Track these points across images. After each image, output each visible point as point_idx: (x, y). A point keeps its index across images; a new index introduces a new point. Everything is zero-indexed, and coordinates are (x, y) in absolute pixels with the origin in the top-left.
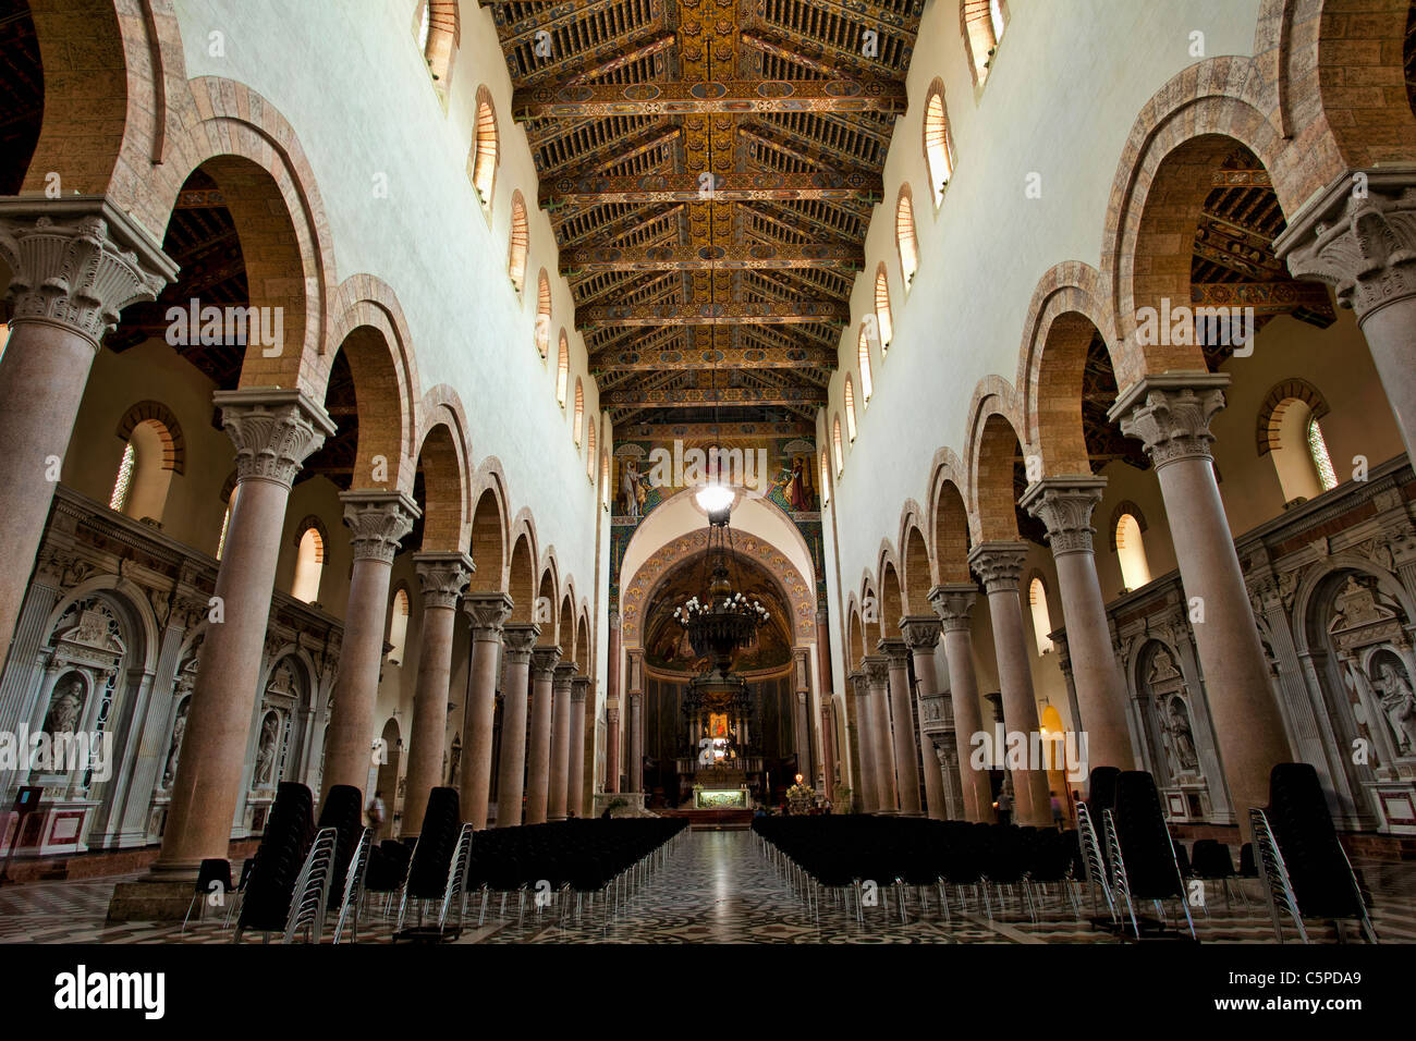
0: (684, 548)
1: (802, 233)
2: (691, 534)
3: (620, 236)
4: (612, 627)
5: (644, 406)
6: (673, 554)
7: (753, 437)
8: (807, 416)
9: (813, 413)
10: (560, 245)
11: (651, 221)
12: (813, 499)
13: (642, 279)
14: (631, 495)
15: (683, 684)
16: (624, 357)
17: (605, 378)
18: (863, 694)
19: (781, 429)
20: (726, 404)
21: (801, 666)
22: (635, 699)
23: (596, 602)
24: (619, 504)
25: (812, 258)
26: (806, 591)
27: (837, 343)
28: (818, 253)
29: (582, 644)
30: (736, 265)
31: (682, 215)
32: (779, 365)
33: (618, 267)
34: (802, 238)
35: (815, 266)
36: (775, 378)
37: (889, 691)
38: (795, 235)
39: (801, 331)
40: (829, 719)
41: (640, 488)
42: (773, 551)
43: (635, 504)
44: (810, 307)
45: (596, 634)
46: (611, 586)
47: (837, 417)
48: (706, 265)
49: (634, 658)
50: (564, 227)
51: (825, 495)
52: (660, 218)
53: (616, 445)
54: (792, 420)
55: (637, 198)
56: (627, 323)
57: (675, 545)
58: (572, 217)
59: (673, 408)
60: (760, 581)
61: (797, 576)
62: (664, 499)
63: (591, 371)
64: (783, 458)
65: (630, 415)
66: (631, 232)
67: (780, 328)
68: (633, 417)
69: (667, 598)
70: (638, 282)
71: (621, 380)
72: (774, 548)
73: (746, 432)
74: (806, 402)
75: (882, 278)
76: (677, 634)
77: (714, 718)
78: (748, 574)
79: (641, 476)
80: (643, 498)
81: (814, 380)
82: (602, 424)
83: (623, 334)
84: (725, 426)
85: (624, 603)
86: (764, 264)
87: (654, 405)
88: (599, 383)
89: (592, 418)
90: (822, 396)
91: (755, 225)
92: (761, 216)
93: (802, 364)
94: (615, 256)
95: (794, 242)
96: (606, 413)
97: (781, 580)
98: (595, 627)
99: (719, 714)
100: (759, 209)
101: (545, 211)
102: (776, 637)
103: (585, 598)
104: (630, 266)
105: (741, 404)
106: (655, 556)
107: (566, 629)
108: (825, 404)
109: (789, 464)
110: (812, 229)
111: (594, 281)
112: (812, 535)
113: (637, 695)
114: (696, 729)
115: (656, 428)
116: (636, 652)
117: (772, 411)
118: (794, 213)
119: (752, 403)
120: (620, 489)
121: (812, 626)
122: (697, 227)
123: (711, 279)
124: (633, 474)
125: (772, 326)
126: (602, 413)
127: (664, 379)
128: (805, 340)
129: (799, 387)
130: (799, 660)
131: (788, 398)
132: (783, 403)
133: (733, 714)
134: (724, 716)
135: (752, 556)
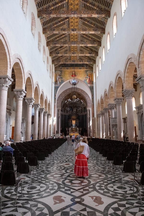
0: (68, 91)
1: (93, 26)
2: (69, 88)
3: (55, 26)
4: (55, 105)
5: (60, 63)
6: (66, 92)
7: (81, 70)
8: (92, 66)
9: (93, 65)
10: (43, 27)
11: (62, 22)
12: (92, 82)
13: (60, 36)
14: (58, 81)
15: (67, 115)
16: (56, 53)
17: (53, 57)
18: (99, 117)
19: (86, 68)
20: (76, 63)
21: (88, 112)
23: (52, 100)
24: (56, 82)
25: (94, 31)
26: (90, 99)
27: (98, 51)
28: (96, 30)
29: (49, 108)
30: (79, 32)
31: (68, 21)
32: (87, 55)
33: (55, 32)
34: (93, 27)
35: (95, 33)
36: (86, 58)
37: (105, 117)
38: (91, 26)
39: (91, 48)
40: (93, 122)
41: (60, 79)
42: (84, 92)
43: (59, 82)
44: (93, 43)
45: (52, 106)
46: (54, 97)
47: (97, 66)
48: (73, 32)
49: (59, 110)
50: (43, 23)
51: (94, 81)
52: (63, 22)
53: (55, 71)
54: (89, 67)
55: (58, 16)
56: (57, 45)
57: (66, 90)
58: (45, 20)
59: (66, 64)
61: (88, 96)
62: (64, 81)
63: (50, 56)
64: (87, 74)
65: (58, 65)
66: (57, 25)
67: (87, 47)
68: (59, 66)
69: (65, 100)
70: (59, 37)
71: (56, 58)
73: (80, 69)
74: (92, 63)
75: (109, 35)
77: (73, 121)
79: (60, 77)
80: (60, 81)
81: (93, 59)
82: (52, 67)
83: (56, 48)
84: (76, 68)
85: (57, 101)
86: (84, 32)
87: (62, 63)
88: (52, 58)
89: (50, 65)
90: (95, 62)
91: (83, 24)
92: (84, 22)
93: (91, 55)
94: (54, 30)
95: (91, 28)
96: (53, 64)
97: (85, 97)
98: (52, 105)
99: (74, 120)
100: (84, 20)
101: (39, 18)
103: (49, 99)
104: (57, 32)
105: (79, 63)
106: (63, 92)
107: (46, 105)
108: (95, 64)
109: (88, 75)
110: (95, 25)
111: (50, 36)
112: (92, 89)
113: (59, 117)
114: (70, 123)
115: (63, 68)
117: (85, 65)
118: (91, 21)
119: (81, 63)
120: (56, 79)
121: (91, 105)
122: (71, 24)
123: (74, 36)
124: (59, 77)
125: (86, 47)
126: (52, 64)
127: (64, 58)
128: (92, 50)
129: (90, 60)
131: (88, 62)
132: (87, 63)
133: (76, 120)
134: (75, 121)
135: (80, 92)
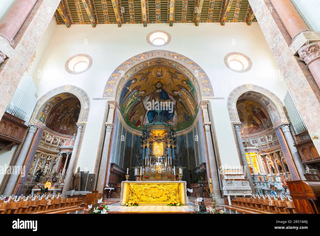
0: (142, 58)
2: (146, 53)
6: (137, 60)
21: (205, 111)
22: (108, 127)
49: (110, 106)
60: (179, 82)
69: (136, 91)
72: (188, 59)
76: (142, 114)
78: (174, 79)
97: (192, 71)
99: (159, 143)
102: (186, 114)
106: (128, 60)
113: (109, 125)
114: (145, 151)
116: (112, 102)
130: (204, 108)
133: (167, 143)
134: (162, 144)
135: (176, 61)
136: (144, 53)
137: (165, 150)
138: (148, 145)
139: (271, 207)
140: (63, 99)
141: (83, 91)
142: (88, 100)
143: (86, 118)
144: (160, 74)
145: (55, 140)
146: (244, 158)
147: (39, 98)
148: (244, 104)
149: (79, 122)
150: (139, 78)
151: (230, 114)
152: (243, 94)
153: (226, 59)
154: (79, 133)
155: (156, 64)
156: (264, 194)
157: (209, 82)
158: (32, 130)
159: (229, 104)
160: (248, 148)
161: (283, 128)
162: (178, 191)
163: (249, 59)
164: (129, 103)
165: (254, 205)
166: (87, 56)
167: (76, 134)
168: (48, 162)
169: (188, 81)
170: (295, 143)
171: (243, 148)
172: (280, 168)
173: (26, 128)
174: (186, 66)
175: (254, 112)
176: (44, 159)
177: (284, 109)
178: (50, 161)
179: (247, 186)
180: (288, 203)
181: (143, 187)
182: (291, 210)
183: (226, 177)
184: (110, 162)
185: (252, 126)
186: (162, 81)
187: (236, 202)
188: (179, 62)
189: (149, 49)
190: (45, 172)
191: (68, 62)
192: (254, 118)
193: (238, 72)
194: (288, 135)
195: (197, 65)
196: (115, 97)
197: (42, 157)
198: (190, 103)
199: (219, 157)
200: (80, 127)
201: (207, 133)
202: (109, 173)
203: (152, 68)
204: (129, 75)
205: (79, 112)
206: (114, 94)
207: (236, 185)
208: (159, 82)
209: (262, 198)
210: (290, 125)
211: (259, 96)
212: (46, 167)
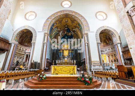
0: (59, 13)
6: (57, 14)
21: (86, 37)
22: (45, 44)
49: (45, 35)
60: (75, 25)
72: (79, 14)
78: (73, 23)
97: (81, 20)
99: (66, 51)
106: (53, 15)
114: (61, 54)
116: (46, 33)
133: (69, 51)
135: (74, 15)
136: (60, 11)
137: (69, 53)
138: (62, 51)
139: (110, 75)
140: (25, 31)
141: (33, 29)
142: (36, 32)
143: (35, 40)
144: (67, 21)
145: (23, 49)
146: (101, 57)
147: (14, 31)
148: (102, 35)
149: (33, 42)
150: (58, 22)
151: (96, 39)
152: (103, 30)
153: (96, 14)
154: (33, 46)
155: (65, 16)
156: (107, 70)
157: (88, 25)
158: (13, 45)
159: (96, 35)
160: (103, 53)
161: (118, 45)
162: (74, 69)
163: (106, 15)
164: (54, 34)
165: (103, 74)
166: (34, 12)
167: (32, 46)
168: (21, 58)
169: (79, 24)
170: (122, 51)
171: (101, 53)
172: (115, 61)
173: (10, 44)
174: (78, 17)
175: (106, 38)
176: (19, 57)
177: (119, 37)
178: (22, 57)
179: (101, 68)
180: (116, 74)
181: (60, 68)
182: (117, 76)
183: (93, 64)
184: (46, 58)
185: (105, 44)
186: (68, 24)
187: (96, 73)
188: (75, 15)
189: (62, 9)
190: (20, 62)
191: (26, 15)
192: (106, 40)
193: (101, 20)
194: (120, 48)
195: (83, 17)
196: (47, 31)
197: (18, 56)
198: (80, 34)
199: (90, 56)
200: (33, 44)
201: (86, 47)
202: (46, 62)
203: (63, 18)
204: (53, 21)
205: (32, 37)
206: (47, 30)
207: (97, 67)
208: (66, 25)
209: (106, 72)
210: (121, 44)
211: (109, 31)
212: (20, 60)
